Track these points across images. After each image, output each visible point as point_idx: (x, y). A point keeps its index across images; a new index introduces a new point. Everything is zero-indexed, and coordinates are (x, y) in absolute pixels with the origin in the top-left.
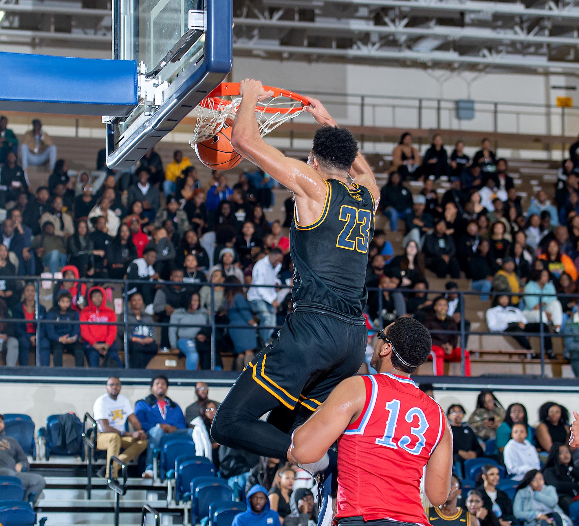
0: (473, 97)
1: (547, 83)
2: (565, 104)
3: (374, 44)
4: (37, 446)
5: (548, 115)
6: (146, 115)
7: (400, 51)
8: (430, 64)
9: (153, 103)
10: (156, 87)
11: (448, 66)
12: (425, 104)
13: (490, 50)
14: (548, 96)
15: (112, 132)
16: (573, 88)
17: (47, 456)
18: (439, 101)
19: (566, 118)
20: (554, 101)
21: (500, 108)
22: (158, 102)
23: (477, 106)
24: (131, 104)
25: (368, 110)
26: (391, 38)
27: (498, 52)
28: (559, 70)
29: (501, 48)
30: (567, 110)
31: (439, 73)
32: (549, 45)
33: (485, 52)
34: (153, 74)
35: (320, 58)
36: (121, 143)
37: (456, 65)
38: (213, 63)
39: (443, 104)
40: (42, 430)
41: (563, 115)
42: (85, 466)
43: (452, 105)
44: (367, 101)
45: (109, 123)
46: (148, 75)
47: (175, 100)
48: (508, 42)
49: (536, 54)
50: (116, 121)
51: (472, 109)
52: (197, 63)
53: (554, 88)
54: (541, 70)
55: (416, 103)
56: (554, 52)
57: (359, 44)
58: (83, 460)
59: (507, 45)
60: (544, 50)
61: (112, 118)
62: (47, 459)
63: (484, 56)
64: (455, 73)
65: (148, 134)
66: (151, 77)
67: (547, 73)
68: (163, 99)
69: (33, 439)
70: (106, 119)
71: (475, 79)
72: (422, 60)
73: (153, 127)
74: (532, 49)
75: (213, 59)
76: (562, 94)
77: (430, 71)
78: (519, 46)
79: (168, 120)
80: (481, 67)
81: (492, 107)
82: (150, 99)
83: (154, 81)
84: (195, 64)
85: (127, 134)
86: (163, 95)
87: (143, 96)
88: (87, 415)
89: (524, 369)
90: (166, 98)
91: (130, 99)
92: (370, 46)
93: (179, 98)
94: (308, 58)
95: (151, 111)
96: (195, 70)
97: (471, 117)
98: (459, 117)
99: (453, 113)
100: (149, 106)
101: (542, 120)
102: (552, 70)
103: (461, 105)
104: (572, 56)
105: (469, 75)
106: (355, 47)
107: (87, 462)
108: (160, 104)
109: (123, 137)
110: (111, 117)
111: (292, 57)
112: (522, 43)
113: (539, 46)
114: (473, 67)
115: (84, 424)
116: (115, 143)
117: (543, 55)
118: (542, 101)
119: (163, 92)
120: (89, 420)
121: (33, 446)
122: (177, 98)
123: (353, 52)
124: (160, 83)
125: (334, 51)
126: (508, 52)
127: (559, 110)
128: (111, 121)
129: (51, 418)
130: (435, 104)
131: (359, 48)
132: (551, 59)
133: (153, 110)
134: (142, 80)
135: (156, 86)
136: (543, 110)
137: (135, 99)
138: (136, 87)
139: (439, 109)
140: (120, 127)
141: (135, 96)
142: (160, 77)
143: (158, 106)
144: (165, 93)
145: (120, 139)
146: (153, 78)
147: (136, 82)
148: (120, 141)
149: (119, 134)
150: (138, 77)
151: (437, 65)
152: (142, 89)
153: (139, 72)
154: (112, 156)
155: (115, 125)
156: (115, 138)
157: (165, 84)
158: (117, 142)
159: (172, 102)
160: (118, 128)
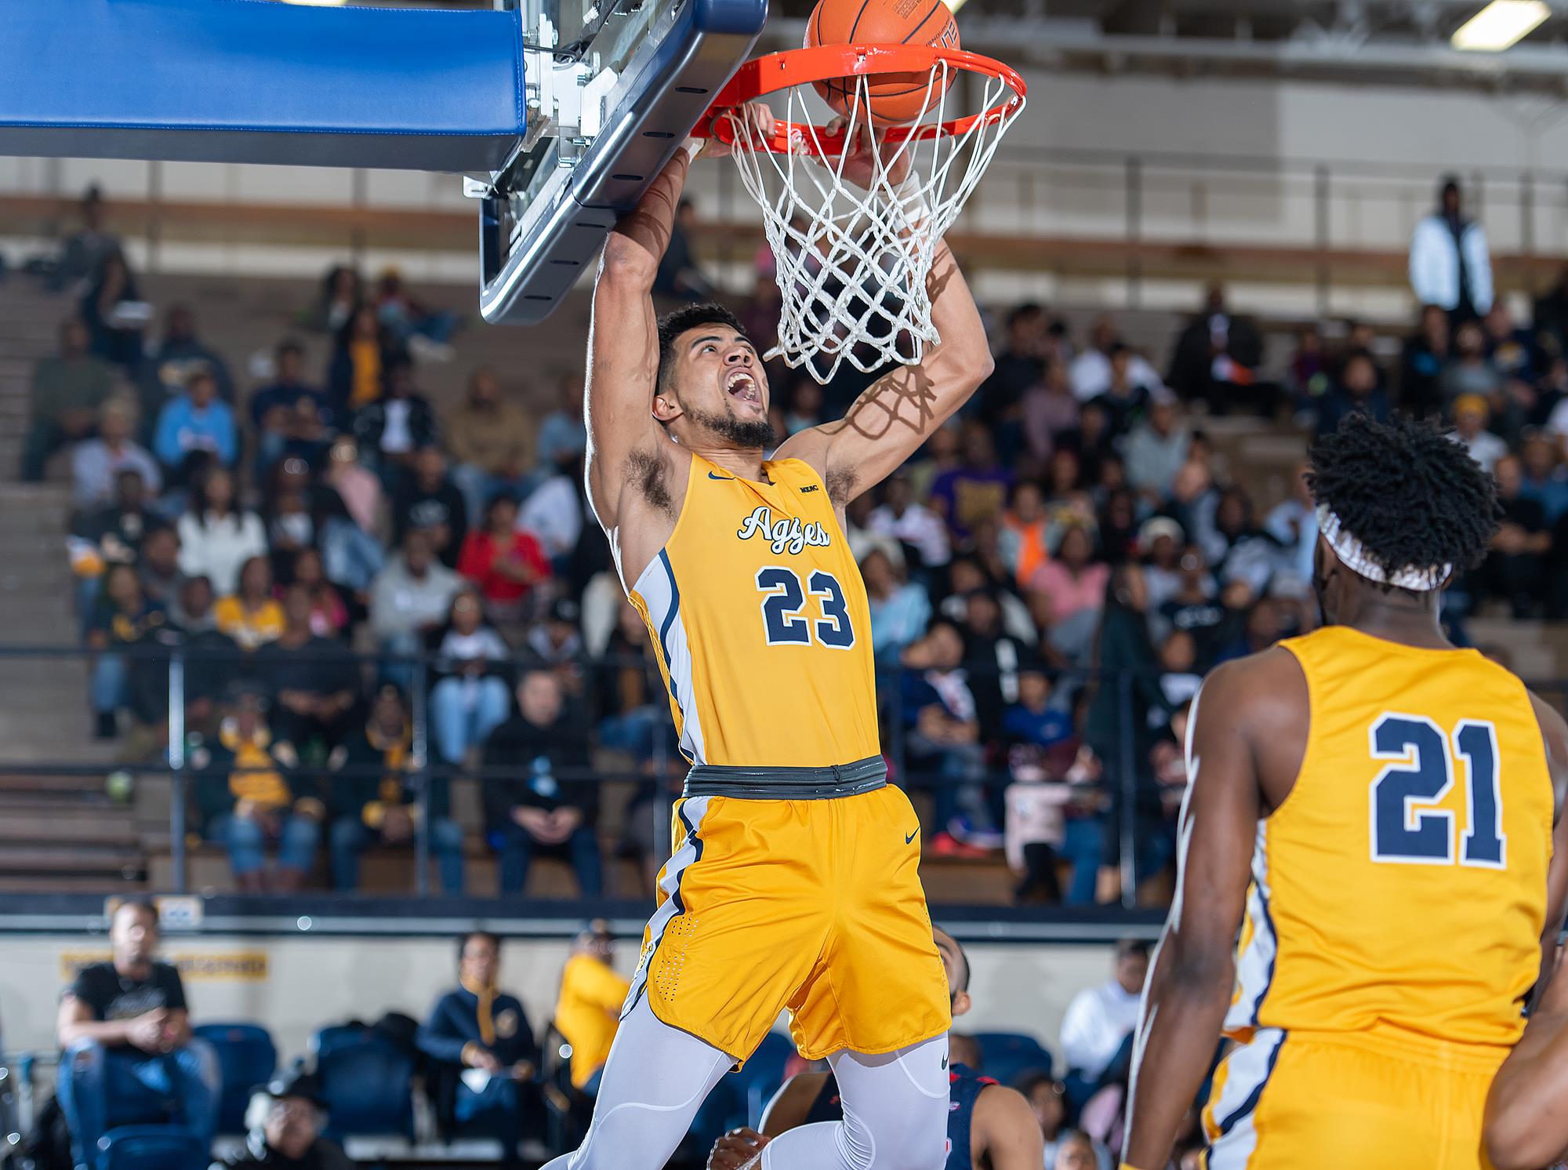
3: (1348, 27)
6: (560, 165)
9: (577, 130)
10: (585, 85)
15: (496, 222)
18: (1527, 178)
22: (591, 128)
24: (505, 132)
25: (1338, 208)
26: (1395, 16)
31: (1528, 105)
34: (573, 50)
35: (1208, 69)
36: (512, 251)
39: (1540, 188)
44: (1336, 180)
45: (484, 195)
46: (560, 54)
47: (629, 117)
50: (501, 191)
57: (1311, 27)
65: (568, 220)
66: (568, 59)
68: (602, 117)
70: (475, 186)
72: (1477, 72)
73: (578, 199)
79: (613, 176)
82: (567, 119)
83: (581, 69)
85: (525, 224)
86: (603, 108)
87: (546, 111)
90: (608, 115)
91: (504, 119)
92: (1338, 34)
93: (638, 109)
94: (1176, 69)
95: (576, 155)
100: (571, 140)
108: (594, 130)
109: (520, 234)
111: (1134, 66)
116: (501, 254)
119: (604, 99)
122: (632, 110)
123: (1295, 51)
124: (597, 71)
125: (1243, 48)
128: (489, 189)
130: (1514, 187)
131: (1309, 39)
133: (578, 152)
134: (538, 67)
135: (585, 81)
137: (518, 118)
138: (520, 85)
139: (1526, 201)
140: (513, 205)
141: (517, 109)
142: (597, 56)
143: (592, 138)
144: (608, 101)
145: (511, 241)
146: (578, 60)
147: (518, 70)
148: (511, 245)
149: (511, 225)
150: (529, 57)
151: (1518, 83)
152: (543, 93)
153: (532, 42)
154: (493, 288)
155: (501, 201)
156: (502, 233)
157: (609, 74)
158: (506, 248)
159: (623, 119)
160: (509, 212)
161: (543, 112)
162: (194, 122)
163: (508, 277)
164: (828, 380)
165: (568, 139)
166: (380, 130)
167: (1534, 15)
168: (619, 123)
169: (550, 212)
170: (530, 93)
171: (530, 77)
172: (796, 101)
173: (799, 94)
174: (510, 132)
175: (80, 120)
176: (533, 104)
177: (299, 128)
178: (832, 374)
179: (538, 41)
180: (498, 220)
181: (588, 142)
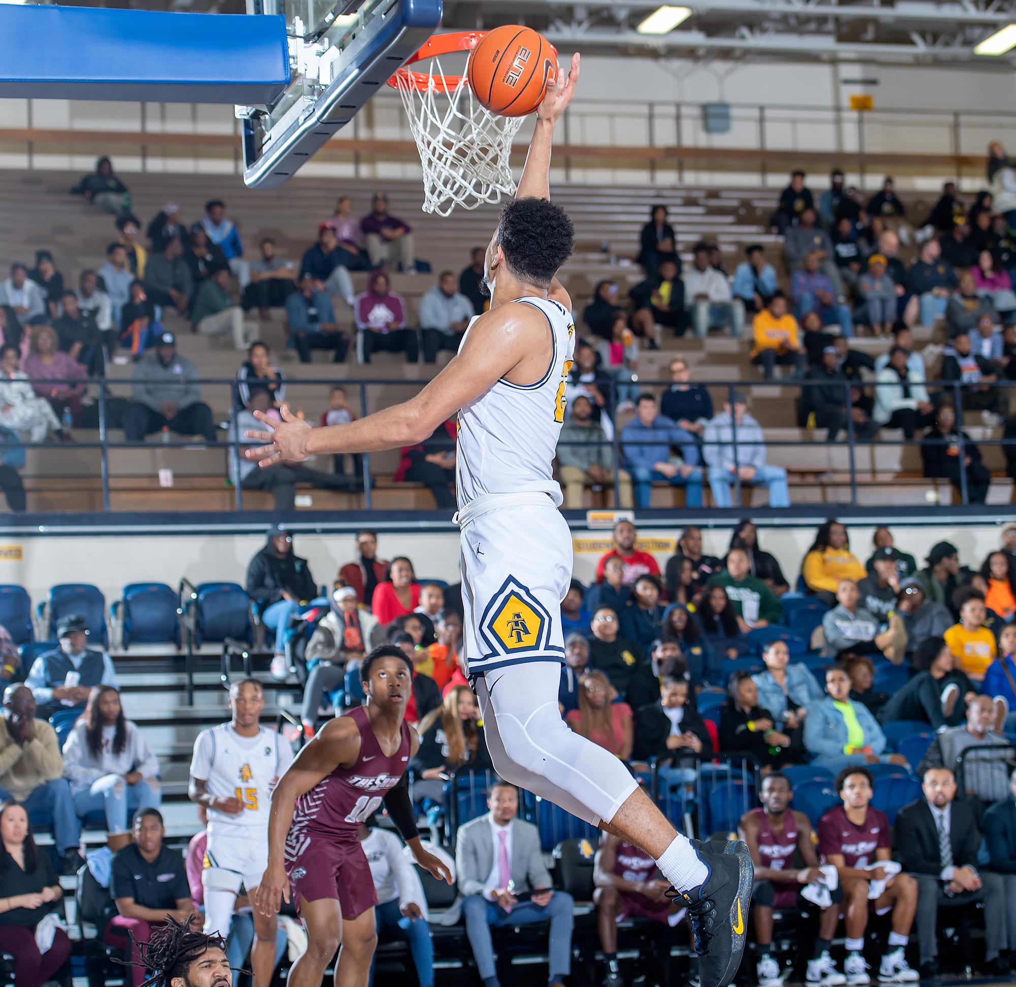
0: (729, 98)
1: (835, 75)
2: (862, 105)
4: (110, 630)
5: (838, 122)
6: (305, 100)
7: (619, 32)
8: (663, 52)
9: (317, 81)
10: (320, 56)
11: (690, 53)
12: (658, 110)
13: (751, 27)
14: (837, 95)
15: (252, 132)
16: (873, 82)
17: (126, 644)
18: (678, 105)
19: (866, 126)
20: (846, 102)
21: (768, 113)
22: (325, 80)
23: (734, 112)
25: (574, 121)
26: (605, 14)
27: (764, 31)
28: (852, 56)
29: (767, 25)
30: (866, 115)
31: (677, 64)
32: (837, 19)
33: (745, 31)
34: (314, 36)
36: (265, 149)
37: (701, 52)
38: (412, 12)
39: (685, 111)
40: (115, 606)
41: (860, 122)
42: (183, 658)
43: (696, 112)
45: (246, 117)
46: (307, 38)
47: (356, 71)
48: (776, 16)
49: (819, 32)
50: (257, 115)
51: (726, 117)
52: (385, 14)
53: (847, 82)
54: (825, 57)
55: (645, 110)
56: (845, 30)
57: (559, 23)
58: (179, 647)
59: (775, 21)
60: (830, 26)
61: (251, 110)
62: (126, 648)
63: (743, 37)
64: (700, 66)
65: (309, 131)
66: (311, 41)
67: (834, 61)
68: (332, 74)
69: (103, 619)
70: (242, 111)
71: (729, 72)
72: (651, 46)
73: (318, 120)
74: (812, 26)
75: (412, 6)
76: (858, 91)
77: (663, 62)
78: (793, 21)
79: (342, 107)
80: (738, 53)
81: (755, 113)
82: (311, 75)
83: (317, 47)
84: (383, 16)
85: (274, 134)
86: (332, 69)
87: (301, 70)
88: (184, 583)
89: (824, 495)
90: (337, 72)
91: (279, 75)
92: (574, 26)
93: (362, 67)
95: (313, 94)
96: (384, 25)
97: (724, 129)
98: (708, 129)
99: (699, 123)
100: (310, 86)
101: (830, 129)
102: (843, 55)
103: (711, 110)
104: (870, 34)
105: (720, 66)
106: (552, 28)
107: (185, 651)
108: (328, 82)
109: (270, 139)
110: (249, 108)
112: (797, 16)
113: (822, 20)
114: (726, 54)
115: (180, 595)
116: (256, 148)
117: (827, 33)
118: (829, 101)
119: (332, 64)
120: (187, 590)
121: (104, 629)
122: (358, 67)
124: (327, 48)
126: (778, 31)
127: (854, 115)
128: (250, 114)
129: (129, 588)
130: (672, 110)
131: (558, 30)
132: (842, 38)
133: (316, 93)
134: (295, 46)
135: (320, 54)
136: (830, 115)
137: (286, 75)
138: (286, 57)
139: (678, 118)
140: (262, 123)
141: (285, 69)
142: (326, 40)
143: (325, 86)
144: (335, 65)
145: (263, 142)
146: (315, 42)
147: (285, 48)
148: (264, 145)
149: (262, 134)
150: (290, 41)
151: (673, 52)
152: (299, 60)
153: (291, 33)
154: (253, 169)
155: (255, 121)
156: (257, 140)
157: (334, 51)
158: (260, 146)
159: (350, 74)
160: (260, 125)
161: (299, 71)
162: (110, 78)
163: (264, 163)
164: (447, 214)
165: (309, 86)
166: (211, 82)
167: (681, 14)
168: (347, 76)
169: (295, 126)
170: (291, 61)
171: (291, 52)
172: (435, 63)
173: (438, 61)
174: (281, 82)
175: (48, 78)
176: (294, 67)
177: (167, 81)
178: (450, 211)
179: (295, 32)
180: (253, 130)
181: (323, 87)
